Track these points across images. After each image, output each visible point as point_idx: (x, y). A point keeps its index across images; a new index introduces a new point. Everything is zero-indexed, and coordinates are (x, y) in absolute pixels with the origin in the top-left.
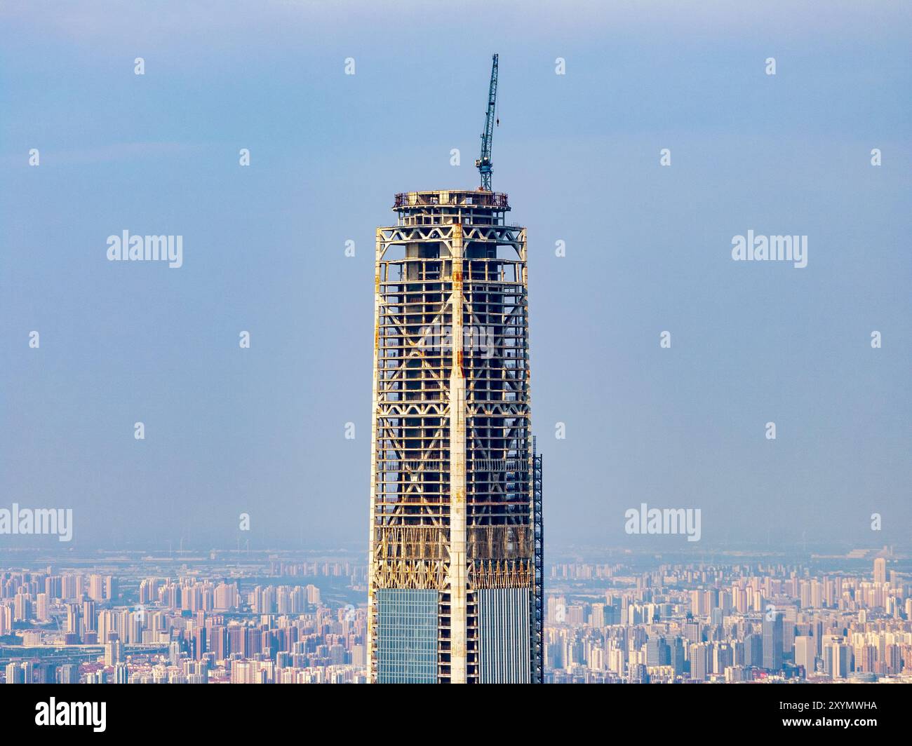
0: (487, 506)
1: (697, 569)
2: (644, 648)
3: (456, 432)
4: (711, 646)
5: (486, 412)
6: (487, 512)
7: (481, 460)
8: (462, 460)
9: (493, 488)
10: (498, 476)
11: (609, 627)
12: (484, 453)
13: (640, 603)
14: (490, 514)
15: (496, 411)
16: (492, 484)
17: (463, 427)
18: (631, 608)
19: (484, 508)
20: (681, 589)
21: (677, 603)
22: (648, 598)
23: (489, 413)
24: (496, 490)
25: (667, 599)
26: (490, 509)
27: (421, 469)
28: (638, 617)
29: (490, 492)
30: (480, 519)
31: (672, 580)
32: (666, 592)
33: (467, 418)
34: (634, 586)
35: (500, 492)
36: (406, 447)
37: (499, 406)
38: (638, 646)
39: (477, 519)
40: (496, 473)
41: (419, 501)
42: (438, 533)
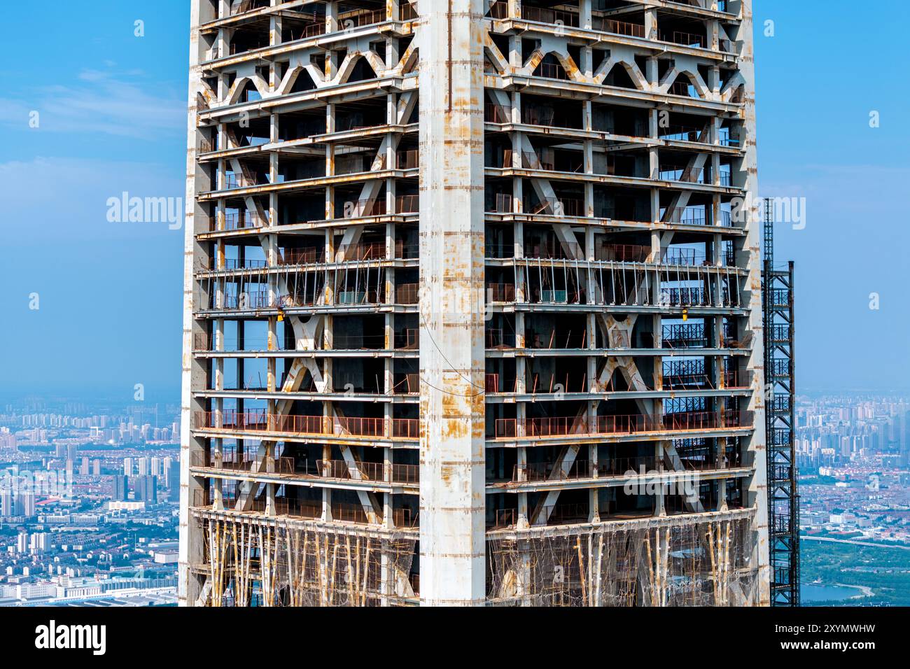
0: (584, 450)
1: (839, 397)
2: (819, 439)
3: (442, 146)
4: (852, 438)
5: (576, 75)
6: (581, 468)
7: (553, 263)
8: (468, 260)
9: (606, 376)
10: (627, 327)
11: (801, 428)
12: (569, 238)
13: (815, 415)
14: (595, 480)
15: (619, 77)
16: (601, 362)
17: (469, 124)
18: (811, 417)
19: (570, 458)
20: (832, 407)
21: (832, 414)
22: (818, 412)
23: (587, 79)
24: (620, 381)
25: (827, 412)
26: (594, 458)
27: (326, 300)
28: (814, 422)
29: (595, 391)
30: (550, 502)
31: (828, 402)
32: (826, 409)
33: (489, 93)
34: (811, 405)
35: (639, 389)
36: (281, 222)
37: (629, 61)
38: (816, 439)
39: (536, 499)
40: (621, 317)
41: (317, 428)
42: (376, 557)
